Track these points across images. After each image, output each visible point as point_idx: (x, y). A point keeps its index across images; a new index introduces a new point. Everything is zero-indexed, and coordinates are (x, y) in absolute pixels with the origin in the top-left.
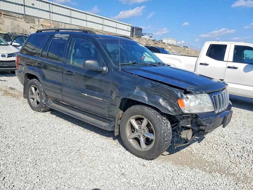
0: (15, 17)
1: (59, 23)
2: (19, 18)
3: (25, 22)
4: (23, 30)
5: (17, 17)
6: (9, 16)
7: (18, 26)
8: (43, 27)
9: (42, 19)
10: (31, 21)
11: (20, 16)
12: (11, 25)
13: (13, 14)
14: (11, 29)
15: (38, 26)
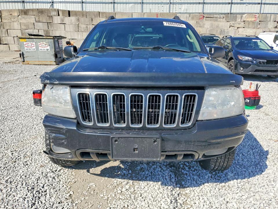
0: (216, 18)
1: (268, 15)
2: (220, 18)
3: (225, 21)
4: (221, 30)
5: (219, 18)
6: (211, 18)
7: (217, 27)
8: (244, 23)
9: (246, 15)
10: (233, 19)
11: (222, 16)
12: (210, 27)
13: (215, 16)
14: (209, 31)
15: (238, 23)
